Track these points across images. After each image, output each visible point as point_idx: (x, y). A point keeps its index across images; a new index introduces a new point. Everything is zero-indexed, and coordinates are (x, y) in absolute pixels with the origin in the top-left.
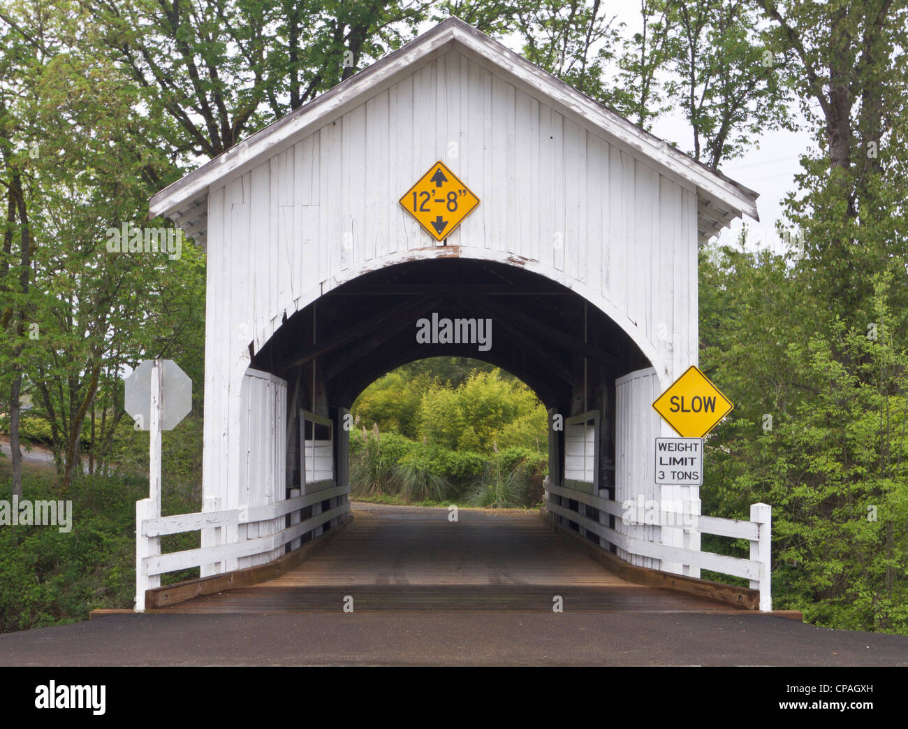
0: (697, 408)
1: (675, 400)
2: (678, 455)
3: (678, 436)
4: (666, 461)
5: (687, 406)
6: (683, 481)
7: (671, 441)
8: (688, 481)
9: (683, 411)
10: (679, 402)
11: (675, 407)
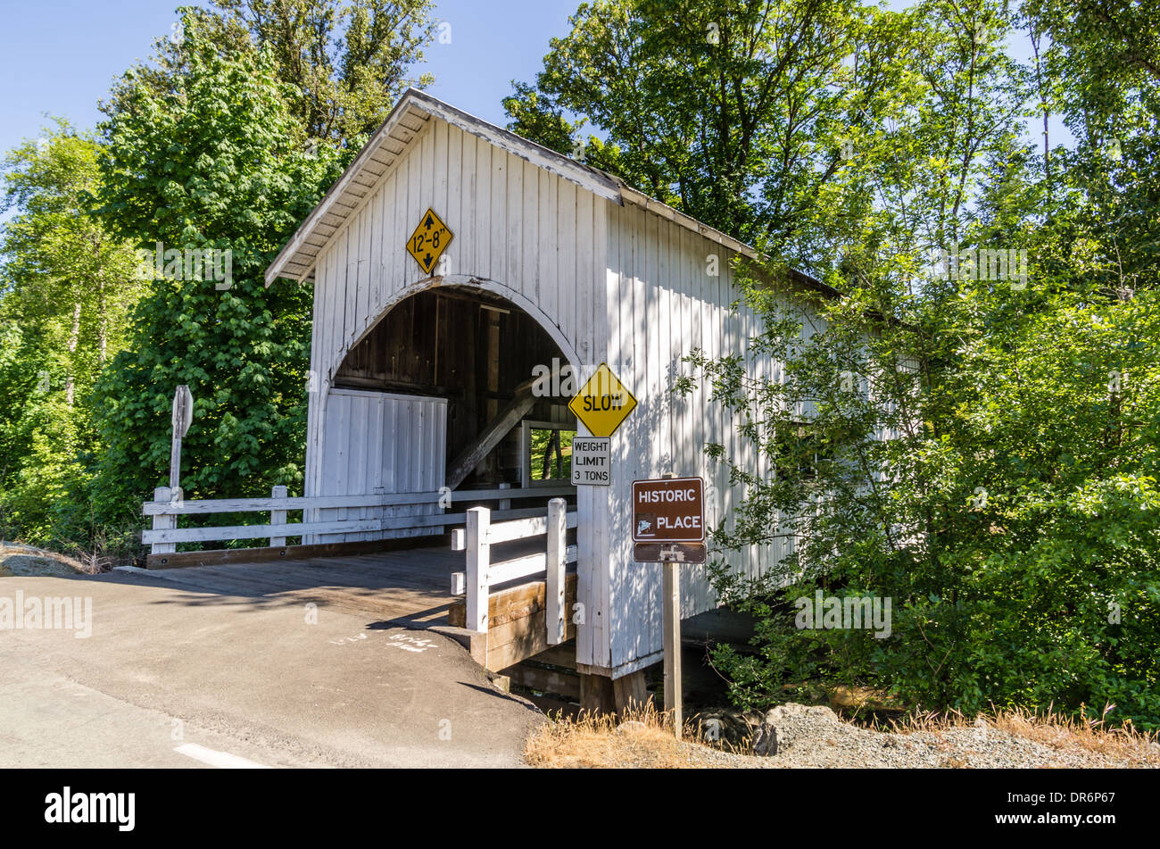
0: (606, 407)
1: (588, 399)
2: (591, 454)
3: (590, 435)
4: (581, 461)
5: (598, 405)
6: (595, 482)
7: (584, 440)
8: (598, 481)
9: (595, 409)
10: (591, 401)
11: (588, 406)
